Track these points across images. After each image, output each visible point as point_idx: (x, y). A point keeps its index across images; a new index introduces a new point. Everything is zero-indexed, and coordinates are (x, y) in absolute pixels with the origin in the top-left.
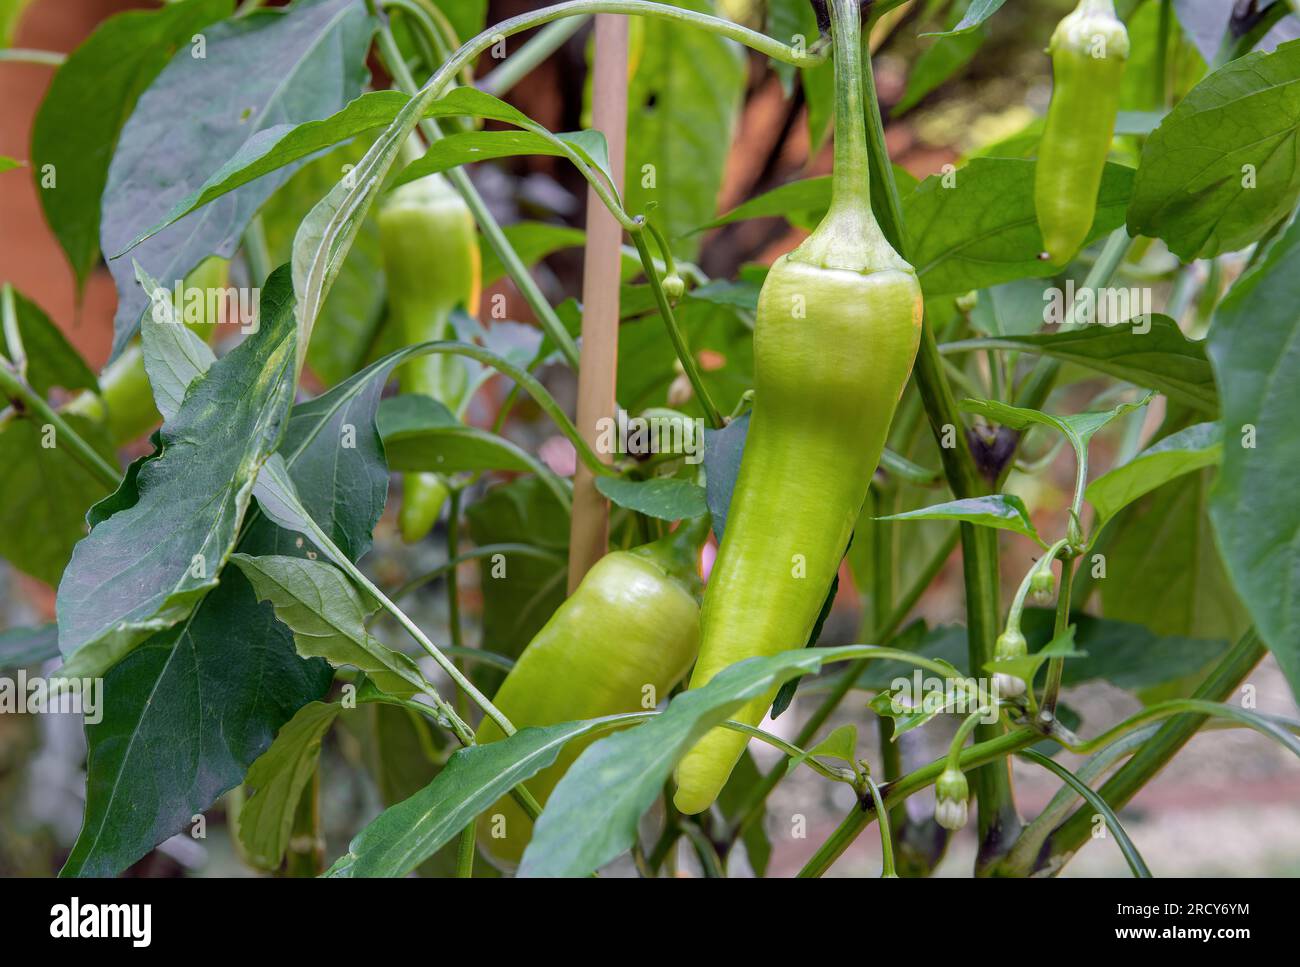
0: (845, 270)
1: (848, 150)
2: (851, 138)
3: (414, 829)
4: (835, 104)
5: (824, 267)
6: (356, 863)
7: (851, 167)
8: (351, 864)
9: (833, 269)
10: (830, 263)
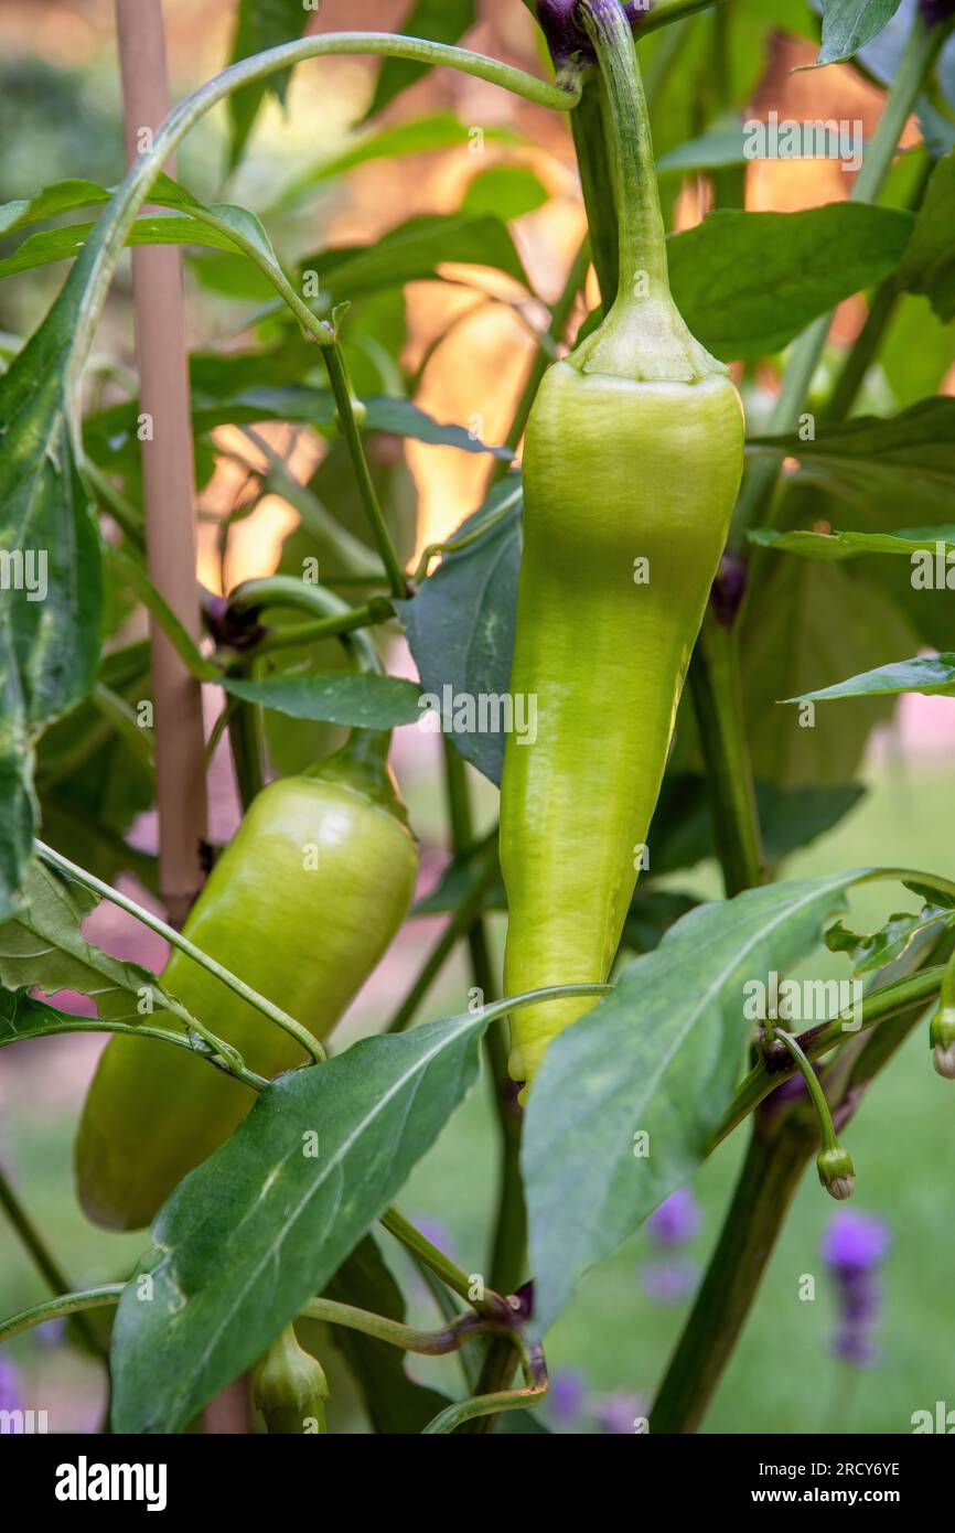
0: (668, 380)
1: (643, 221)
2: (646, 204)
3: (263, 1195)
4: (619, 160)
5: (641, 379)
6: (174, 1257)
7: (649, 243)
8: (167, 1260)
9: (654, 380)
10: (646, 374)
